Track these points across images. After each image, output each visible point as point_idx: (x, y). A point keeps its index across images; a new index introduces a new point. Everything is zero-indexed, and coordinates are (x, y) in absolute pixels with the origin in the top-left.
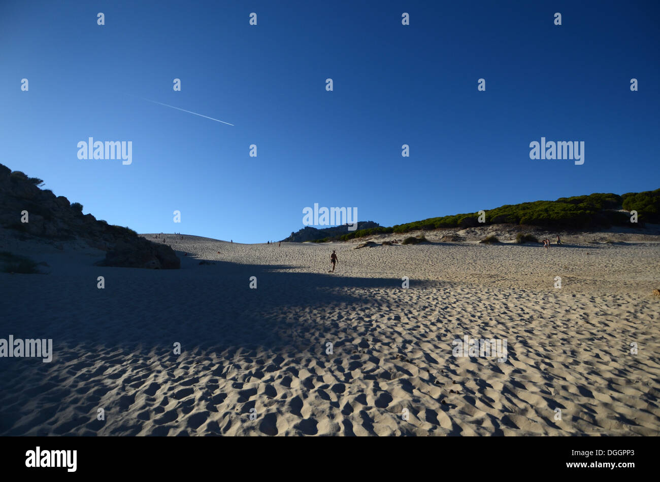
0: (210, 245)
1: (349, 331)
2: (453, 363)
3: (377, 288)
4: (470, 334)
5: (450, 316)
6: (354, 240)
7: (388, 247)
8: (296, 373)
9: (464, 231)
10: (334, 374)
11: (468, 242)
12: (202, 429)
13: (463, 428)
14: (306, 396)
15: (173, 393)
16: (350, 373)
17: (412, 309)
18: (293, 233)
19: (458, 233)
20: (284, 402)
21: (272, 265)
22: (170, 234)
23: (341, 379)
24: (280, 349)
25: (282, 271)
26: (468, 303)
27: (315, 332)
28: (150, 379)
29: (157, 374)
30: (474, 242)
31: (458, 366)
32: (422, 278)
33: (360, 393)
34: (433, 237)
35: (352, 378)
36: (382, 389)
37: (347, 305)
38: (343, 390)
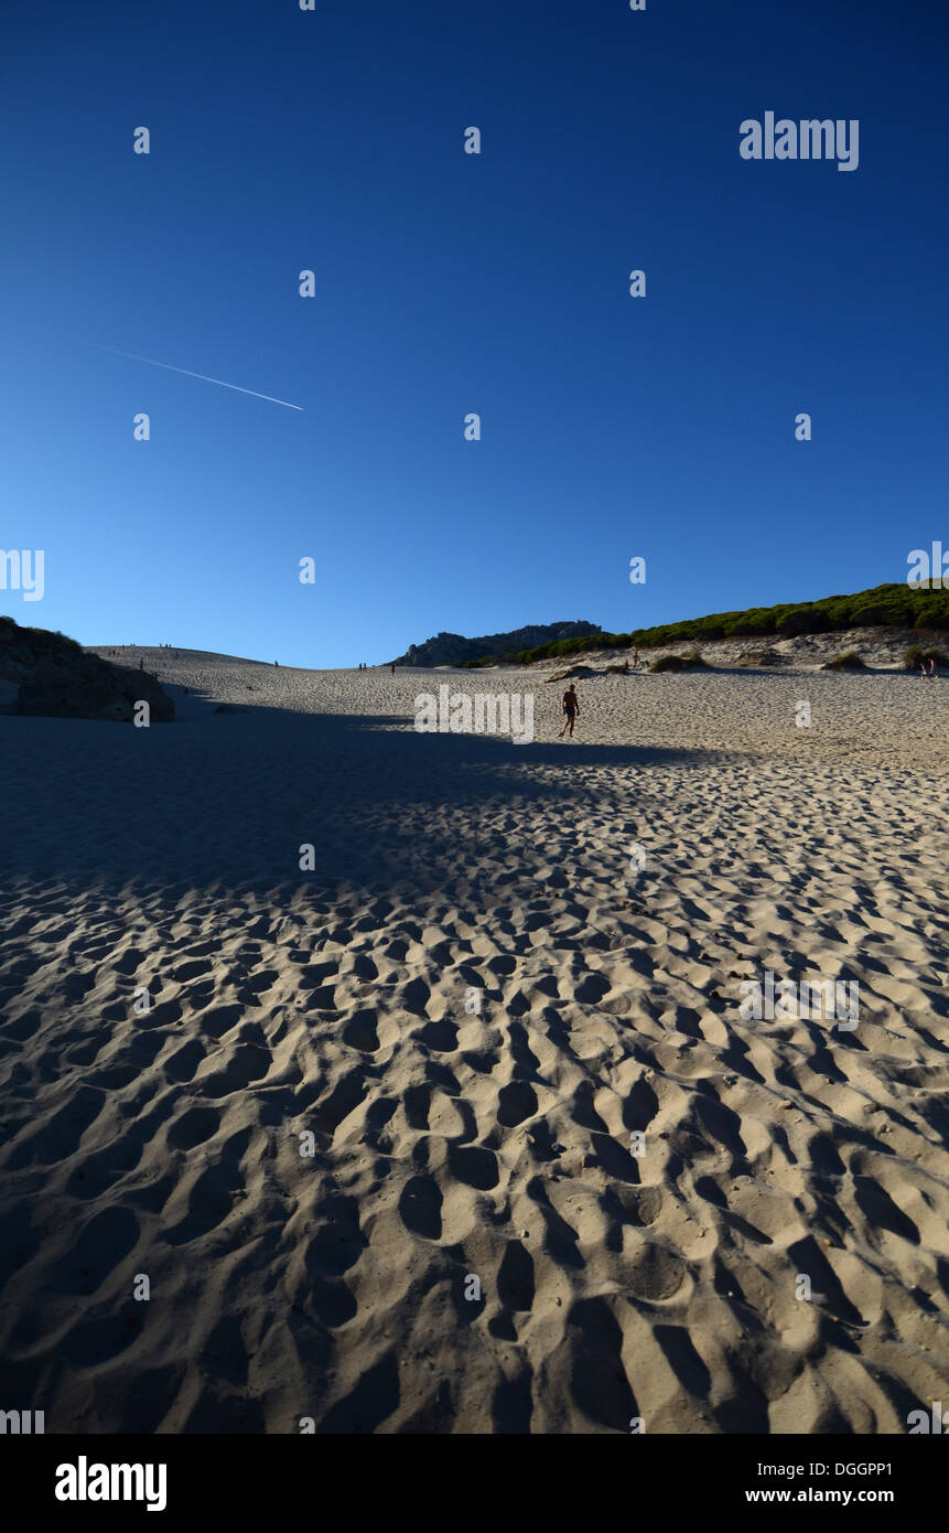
0: (236, 671)
1: (527, 854)
2: (740, 920)
3: (589, 765)
4: (783, 862)
5: (742, 824)
6: (545, 662)
7: (618, 678)
8: (417, 935)
9: (789, 642)
10: (494, 937)
11: (796, 666)
12: (229, 1038)
13: (750, 1045)
14: (435, 979)
15: (171, 969)
16: (526, 936)
17: (662, 810)
18: (413, 647)
19: (774, 647)
20: (393, 988)
21: (368, 716)
22: (151, 648)
23: (508, 948)
24: (384, 888)
25: (389, 728)
26: (784, 797)
27: (456, 854)
28: (126, 941)
29: (138, 933)
30: (810, 668)
31: (752, 927)
32: (689, 744)
33: (545, 975)
34: (718, 656)
35: (532, 946)
36: (591, 968)
37: (525, 800)
38: (513, 969)
